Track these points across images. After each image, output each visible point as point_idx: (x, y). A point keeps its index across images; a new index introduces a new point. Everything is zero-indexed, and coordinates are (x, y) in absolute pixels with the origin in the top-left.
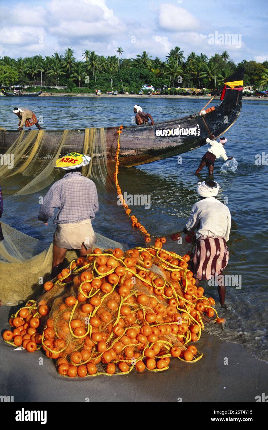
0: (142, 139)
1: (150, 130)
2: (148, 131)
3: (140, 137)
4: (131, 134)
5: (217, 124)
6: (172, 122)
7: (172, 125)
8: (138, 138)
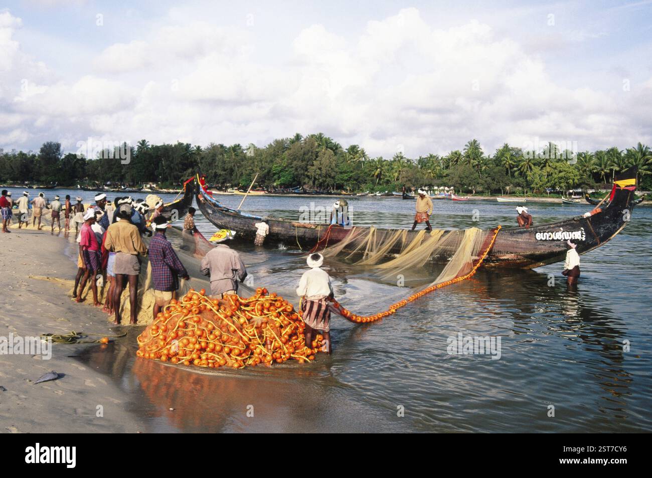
0: (522, 242)
1: (530, 232)
2: (528, 234)
3: (520, 240)
4: (510, 236)
5: (604, 227)
6: (554, 224)
7: (553, 228)
8: (517, 241)
